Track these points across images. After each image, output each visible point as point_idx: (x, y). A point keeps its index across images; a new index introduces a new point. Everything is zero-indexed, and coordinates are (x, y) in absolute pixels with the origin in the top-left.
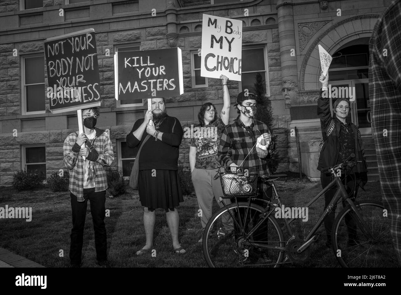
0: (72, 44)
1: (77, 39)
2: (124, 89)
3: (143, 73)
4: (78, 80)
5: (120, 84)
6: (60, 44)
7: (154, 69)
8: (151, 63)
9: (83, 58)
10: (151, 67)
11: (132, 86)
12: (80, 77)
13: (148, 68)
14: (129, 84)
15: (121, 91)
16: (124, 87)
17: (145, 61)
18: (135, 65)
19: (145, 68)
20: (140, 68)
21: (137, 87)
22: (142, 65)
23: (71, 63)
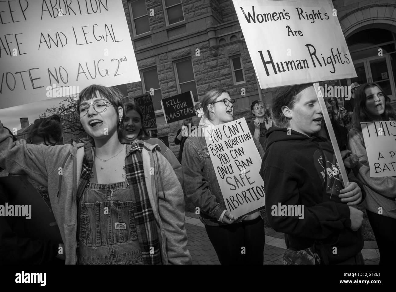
0: (143, 99)
1: (145, 97)
2: (169, 118)
3: (176, 107)
4: (148, 117)
5: (167, 116)
6: (139, 99)
7: (181, 104)
8: (179, 101)
9: (148, 106)
10: (179, 104)
11: (173, 115)
12: (148, 115)
13: (178, 105)
14: (171, 114)
15: (168, 119)
16: (169, 116)
17: (176, 101)
18: (172, 104)
19: (177, 104)
20: (174, 105)
21: (175, 115)
22: (175, 103)
23: (144, 108)
